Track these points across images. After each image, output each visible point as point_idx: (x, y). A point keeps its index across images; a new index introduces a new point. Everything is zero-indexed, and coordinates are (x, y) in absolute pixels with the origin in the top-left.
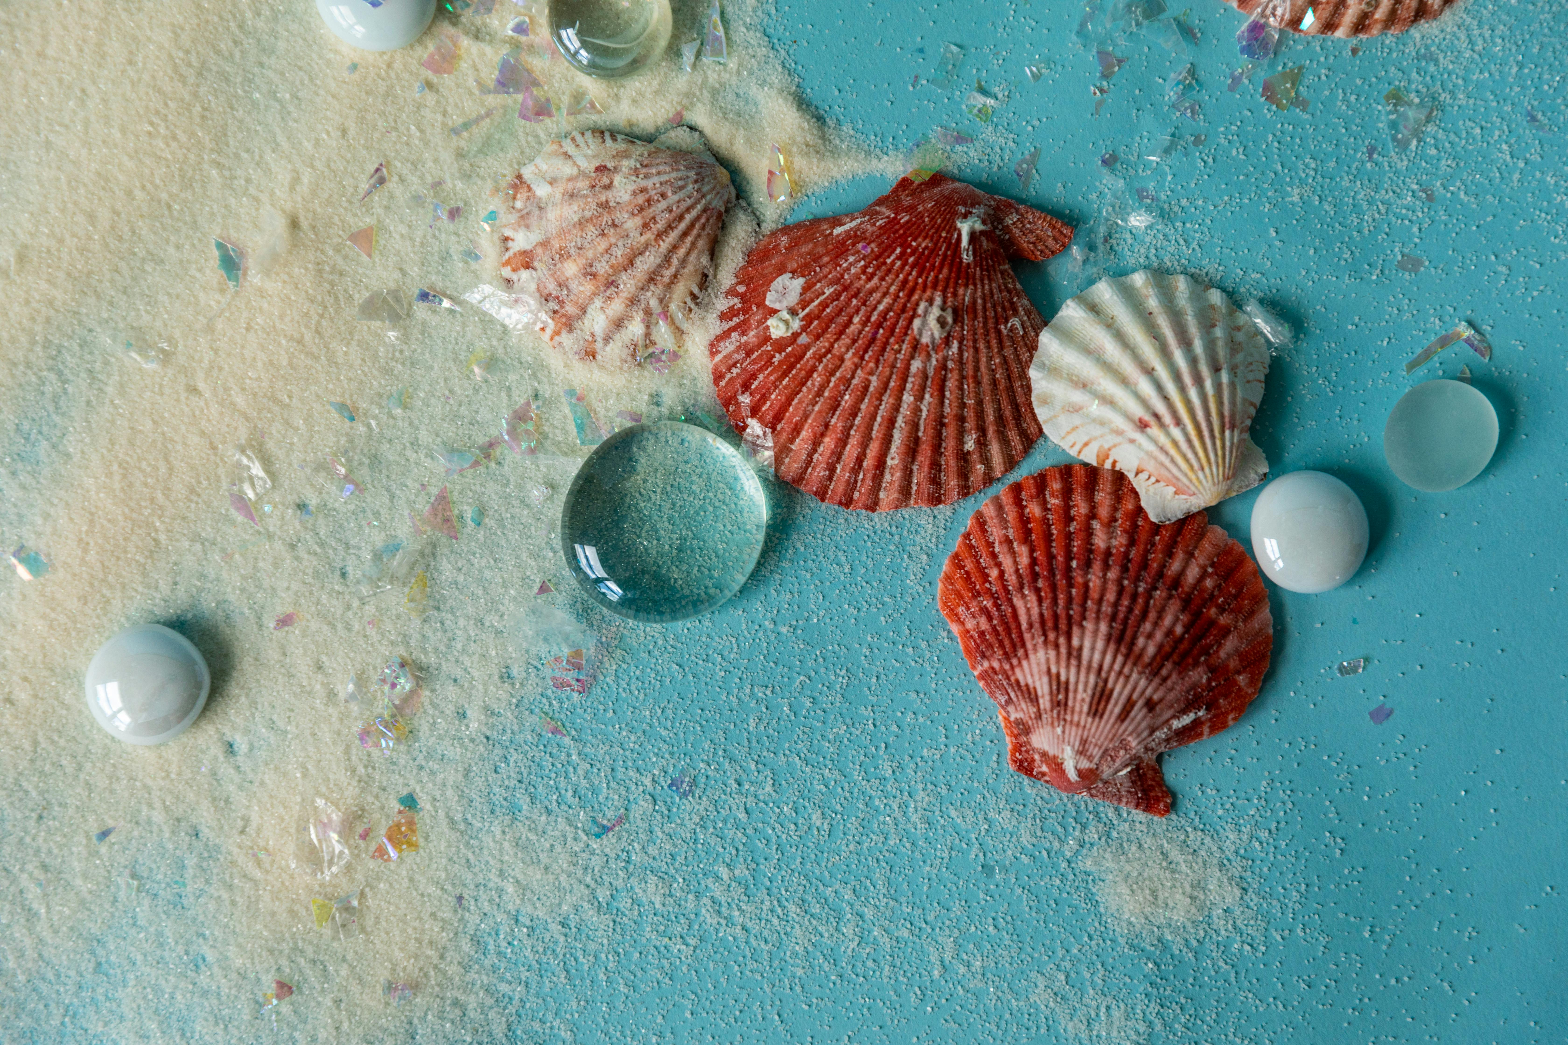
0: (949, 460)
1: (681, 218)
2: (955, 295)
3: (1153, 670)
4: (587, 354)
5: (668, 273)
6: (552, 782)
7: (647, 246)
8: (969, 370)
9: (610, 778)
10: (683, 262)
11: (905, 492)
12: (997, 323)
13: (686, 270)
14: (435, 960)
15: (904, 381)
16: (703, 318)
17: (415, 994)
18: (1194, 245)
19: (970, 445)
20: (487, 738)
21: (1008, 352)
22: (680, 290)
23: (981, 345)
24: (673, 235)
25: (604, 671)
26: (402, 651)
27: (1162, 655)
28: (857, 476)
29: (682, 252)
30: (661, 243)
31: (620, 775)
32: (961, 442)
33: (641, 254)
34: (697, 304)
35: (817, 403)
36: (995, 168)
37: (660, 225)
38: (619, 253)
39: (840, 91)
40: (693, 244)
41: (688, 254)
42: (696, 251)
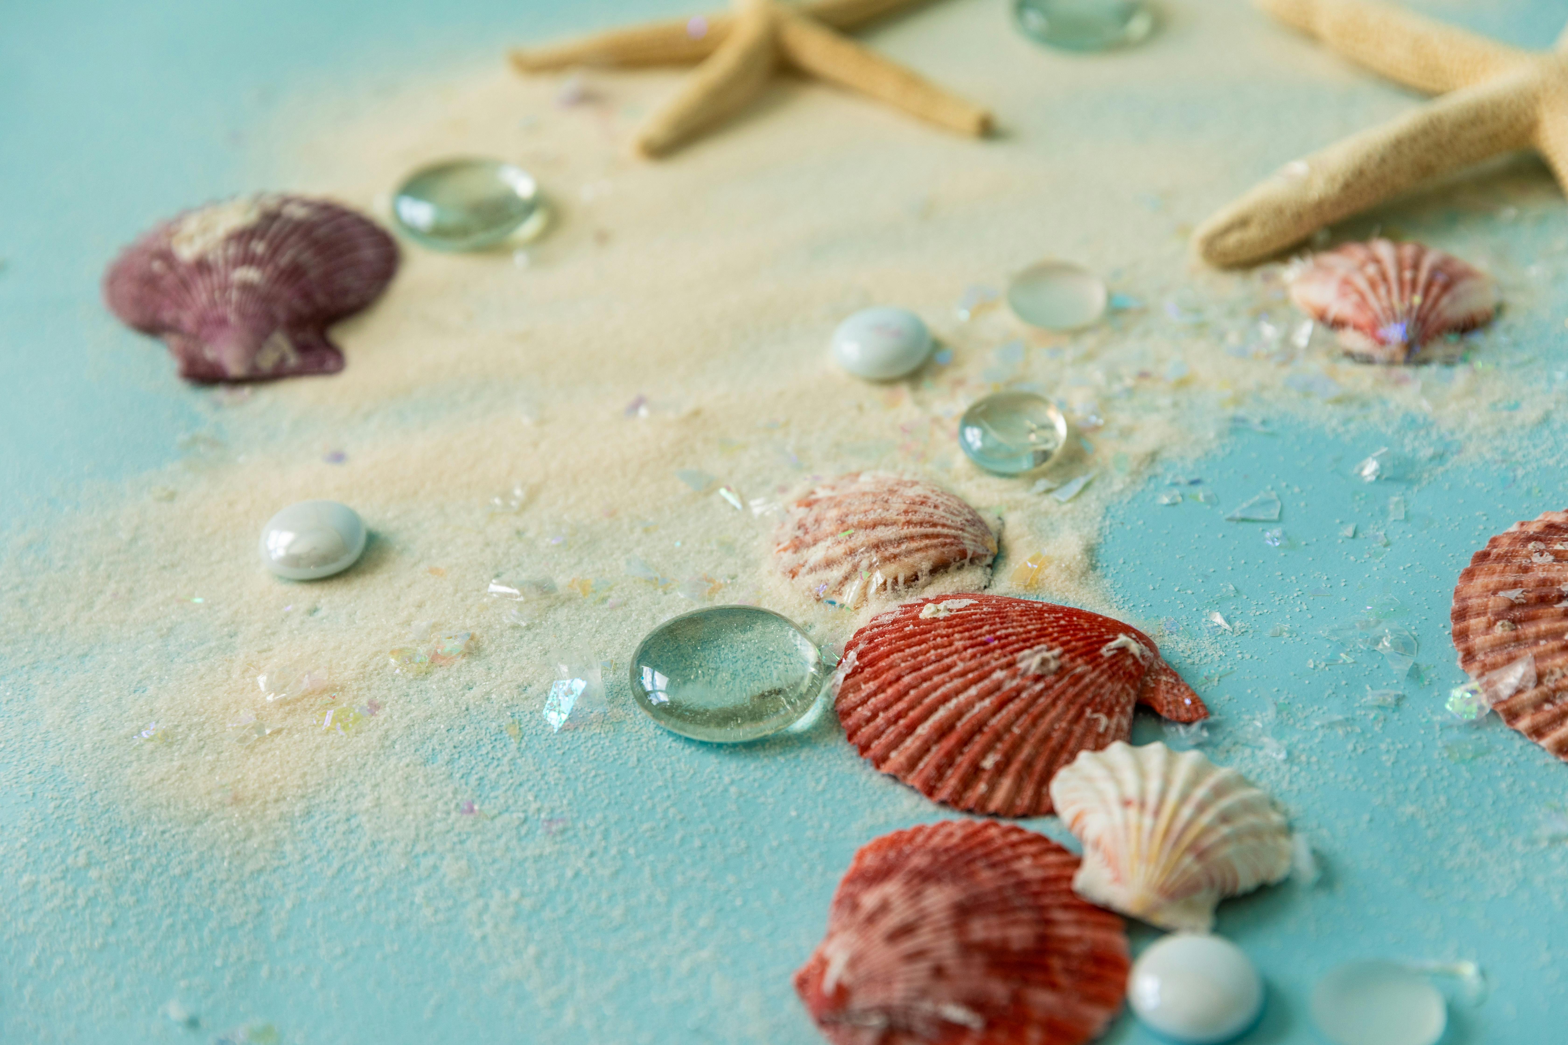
0: (963, 761)
1: (934, 525)
2: (1072, 660)
3: (967, 949)
4: (791, 571)
5: (892, 550)
6: (474, 762)
7: (894, 523)
8: (1035, 710)
9: (513, 788)
10: (909, 553)
11: (912, 763)
12: (1088, 705)
13: (906, 560)
14: (269, 798)
15: (981, 678)
16: (888, 600)
17: (232, 804)
18: (1295, 787)
19: (988, 763)
20: (467, 709)
21: (1078, 730)
22: (892, 568)
23: (1061, 704)
24: (919, 530)
25: (587, 729)
26: (478, 633)
27: (984, 947)
28: (888, 727)
29: (914, 545)
30: (906, 527)
31: (522, 790)
32: (984, 753)
33: (886, 525)
34: (893, 589)
35: (907, 661)
36: (1189, 661)
37: (915, 518)
38: (872, 516)
39: (1124, 563)
40: (927, 547)
41: (918, 550)
42: (924, 554)
